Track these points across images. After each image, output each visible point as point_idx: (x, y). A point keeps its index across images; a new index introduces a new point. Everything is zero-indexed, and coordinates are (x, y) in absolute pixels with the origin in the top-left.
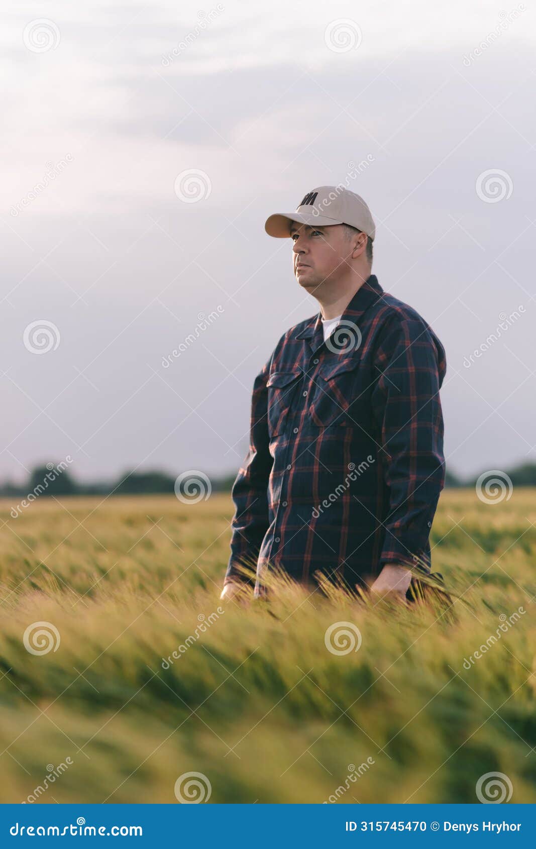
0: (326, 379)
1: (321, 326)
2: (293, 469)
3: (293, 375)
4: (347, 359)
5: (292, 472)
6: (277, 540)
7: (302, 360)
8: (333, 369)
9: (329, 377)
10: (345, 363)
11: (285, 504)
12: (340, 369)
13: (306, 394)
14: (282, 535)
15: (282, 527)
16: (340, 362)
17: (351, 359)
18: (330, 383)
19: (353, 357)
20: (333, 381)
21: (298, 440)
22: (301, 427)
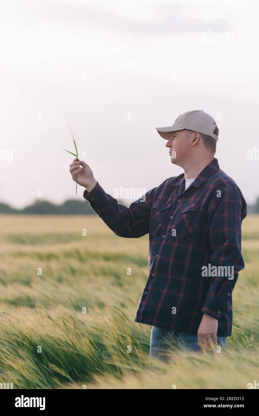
0: (182, 213)
1: (184, 181)
2: (159, 257)
3: (167, 205)
4: (194, 204)
5: (158, 259)
6: (146, 293)
7: (173, 198)
8: (186, 208)
9: (183, 212)
10: (192, 206)
11: (153, 275)
12: (190, 209)
13: (172, 217)
14: (149, 291)
15: (149, 287)
16: (190, 205)
17: (196, 204)
18: (183, 215)
19: (197, 203)
20: (185, 214)
21: (164, 242)
22: (166, 235)
